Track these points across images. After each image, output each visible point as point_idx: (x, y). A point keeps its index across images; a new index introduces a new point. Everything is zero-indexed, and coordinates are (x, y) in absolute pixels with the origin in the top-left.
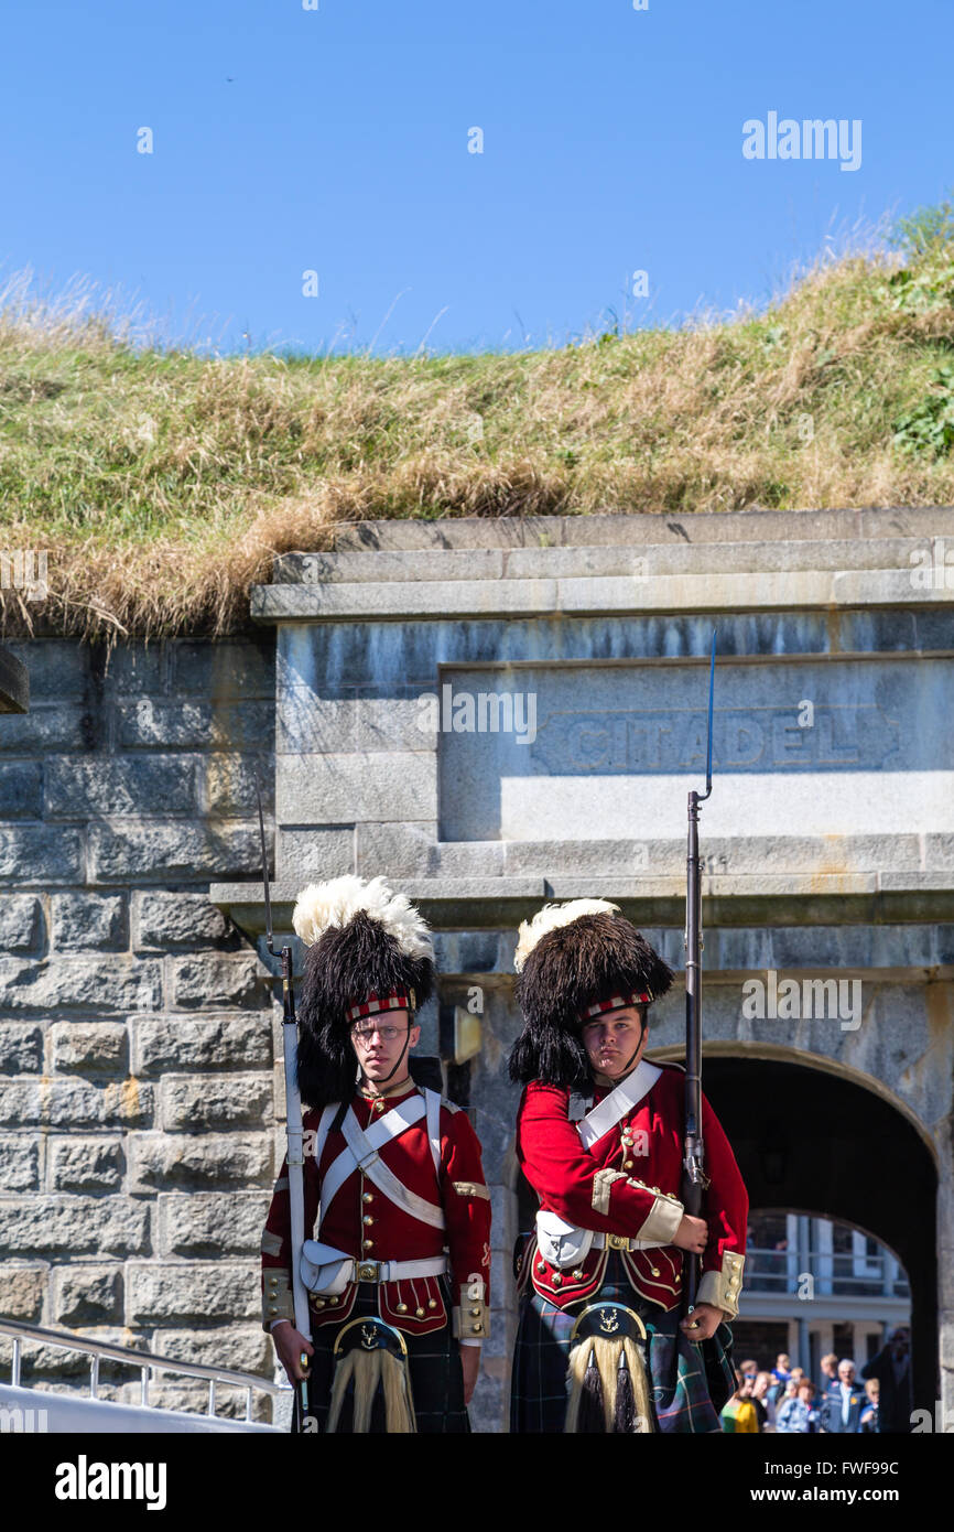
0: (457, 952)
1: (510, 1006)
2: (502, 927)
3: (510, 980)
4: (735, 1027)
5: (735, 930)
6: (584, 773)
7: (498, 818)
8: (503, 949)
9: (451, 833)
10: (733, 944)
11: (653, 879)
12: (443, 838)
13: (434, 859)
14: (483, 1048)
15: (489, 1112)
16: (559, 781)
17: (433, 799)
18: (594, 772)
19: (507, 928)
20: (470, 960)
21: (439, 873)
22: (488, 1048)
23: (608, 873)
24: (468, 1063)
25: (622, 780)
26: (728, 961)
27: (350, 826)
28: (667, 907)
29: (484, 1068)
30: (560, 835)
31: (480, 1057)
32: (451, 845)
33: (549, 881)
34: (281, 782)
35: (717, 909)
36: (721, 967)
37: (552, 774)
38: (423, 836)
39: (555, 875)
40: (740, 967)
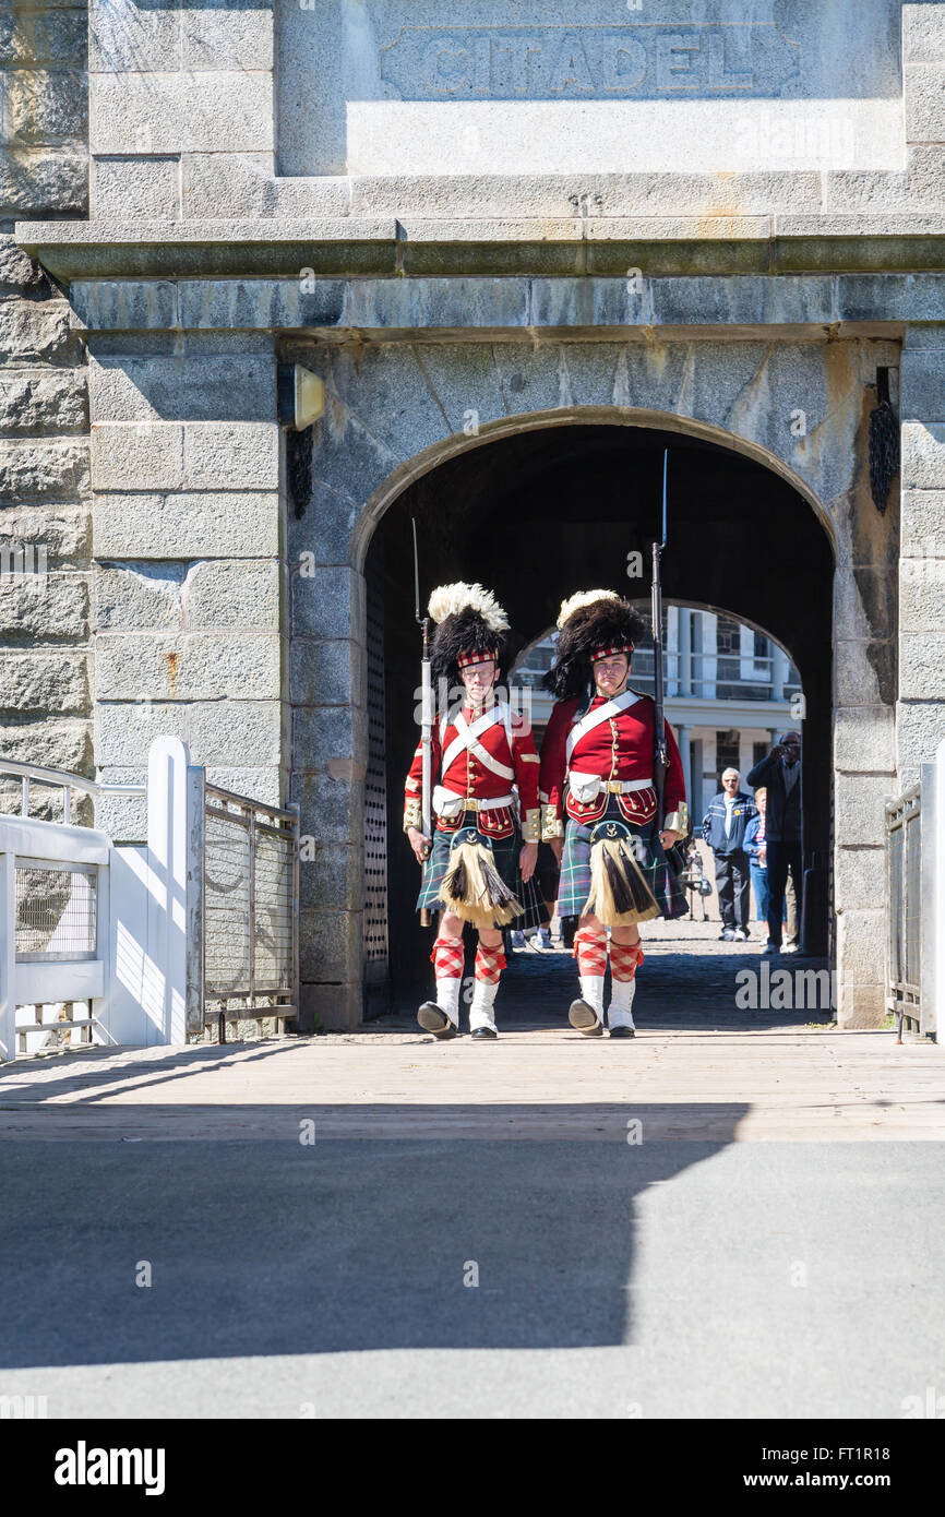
0: (297, 302)
1: (356, 364)
2: (348, 275)
3: (356, 335)
4: (611, 390)
5: (611, 280)
6: (441, 99)
7: (343, 150)
8: (349, 300)
9: (290, 167)
10: (609, 295)
11: (520, 221)
12: (280, 172)
13: (271, 194)
14: (327, 411)
15: (333, 485)
16: (413, 108)
17: (269, 126)
18: (452, 97)
19: (353, 276)
20: (311, 312)
21: (277, 212)
22: (332, 413)
23: (468, 214)
24: (310, 429)
25: (486, 105)
26: (604, 316)
27: (175, 157)
28: (535, 253)
29: (327, 435)
30: (414, 170)
31: (322, 422)
32: (289, 180)
33: (401, 222)
34: (94, 103)
35: (591, 255)
36: (595, 323)
37: (404, 99)
38: (258, 169)
39: (409, 216)
40: (617, 322)
